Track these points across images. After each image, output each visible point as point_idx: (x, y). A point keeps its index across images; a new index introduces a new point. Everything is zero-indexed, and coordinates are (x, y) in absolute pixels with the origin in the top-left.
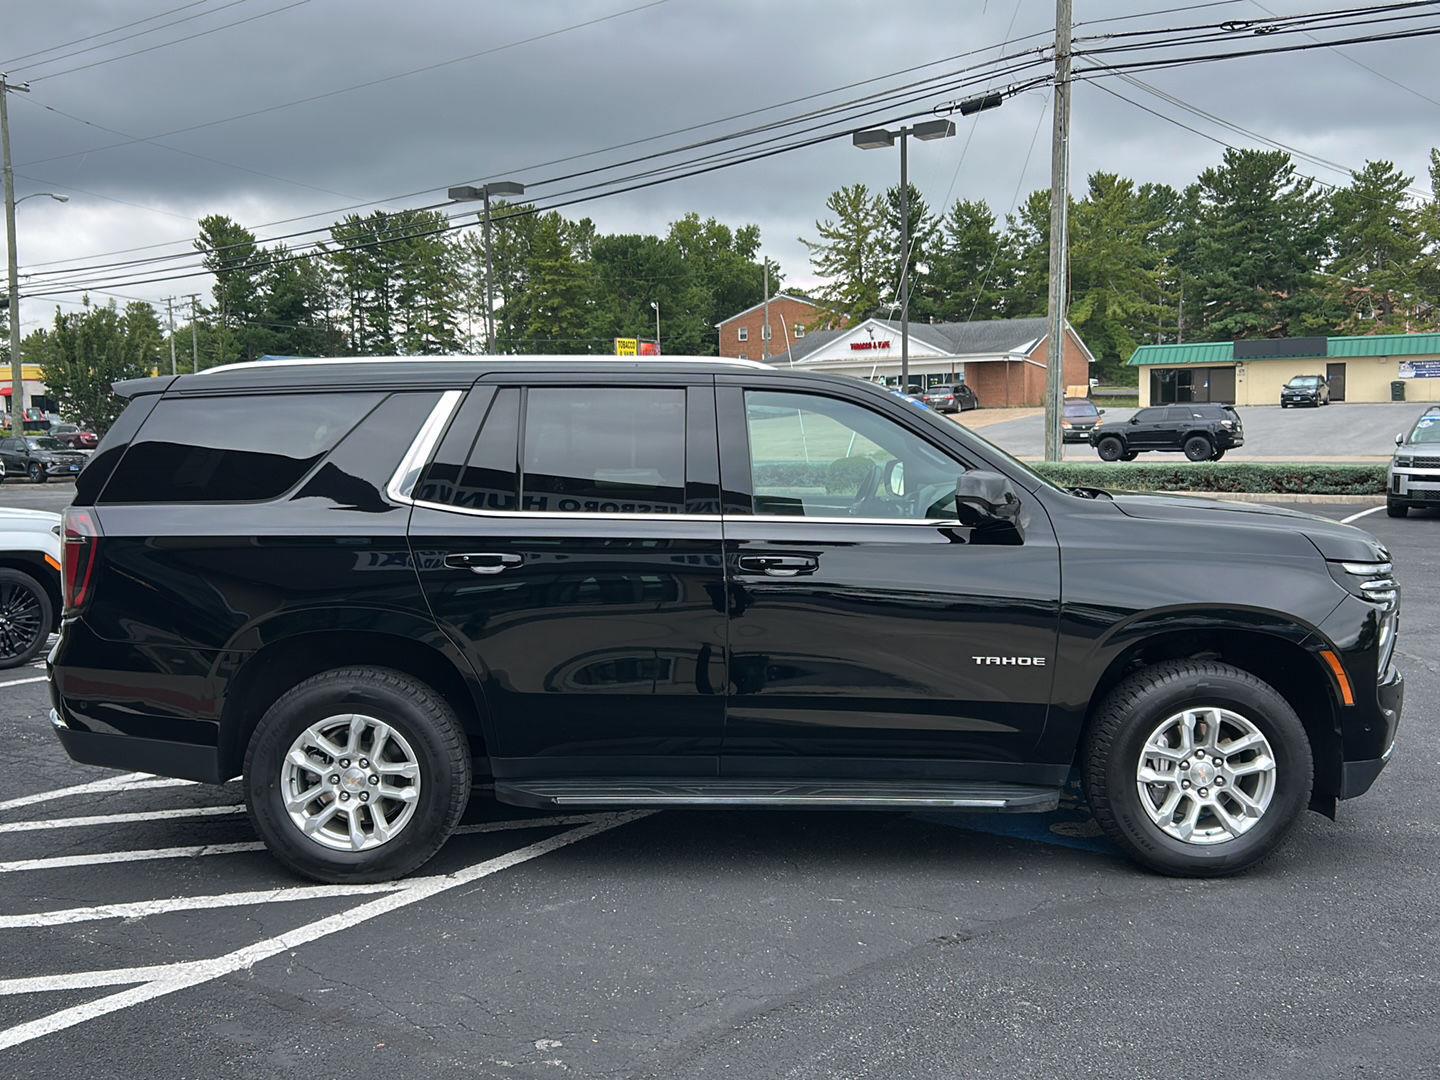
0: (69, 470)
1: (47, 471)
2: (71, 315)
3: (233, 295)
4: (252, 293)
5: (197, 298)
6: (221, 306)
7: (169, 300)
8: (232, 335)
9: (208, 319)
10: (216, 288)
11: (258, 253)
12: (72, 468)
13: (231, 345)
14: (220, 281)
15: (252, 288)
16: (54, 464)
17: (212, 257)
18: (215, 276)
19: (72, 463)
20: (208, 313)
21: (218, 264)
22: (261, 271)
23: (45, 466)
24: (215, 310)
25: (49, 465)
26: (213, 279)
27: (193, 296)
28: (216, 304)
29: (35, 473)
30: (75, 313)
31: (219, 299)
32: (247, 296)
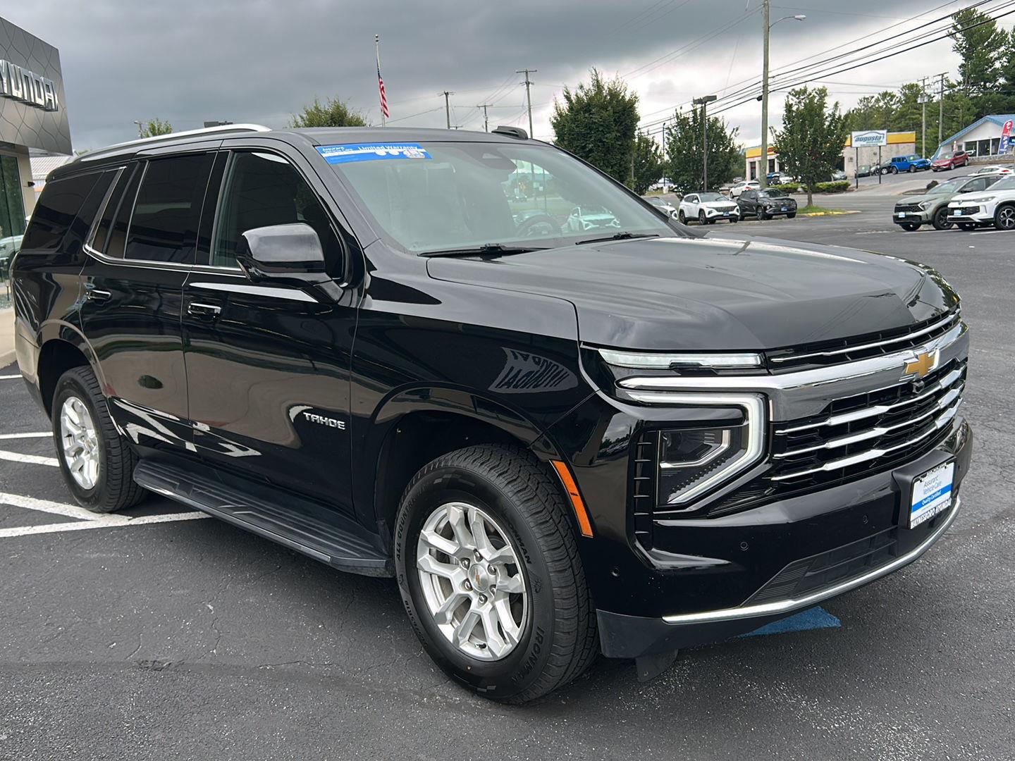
0: (780, 210)
1: (767, 211)
2: (864, 98)
3: (975, 70)
4: (991, 67)
5: (945, 76)
6: (964, 80)
7: (924, 80)
8: (970, 102)
9: (953, 91)
10: (962, 66)
11: (997, 34)
12: (783, 209)
13: (969, 110)
14: (965, 60)
15: (991, 62)
16: (771, 207)
17: (960, 43)
18: (962, 57)
19: (783, 206)
20: (955, 86)
21: (964, 47)
22: (999, 48)
23: (765, 208)
24: (959, 83)
25: (768, 208)
26: (960, 59)
27: (943, 75)
28: (960, 78)
29: (760, 213)
30: (866, 97)
31: (963, 74)
32: (987, 69)
